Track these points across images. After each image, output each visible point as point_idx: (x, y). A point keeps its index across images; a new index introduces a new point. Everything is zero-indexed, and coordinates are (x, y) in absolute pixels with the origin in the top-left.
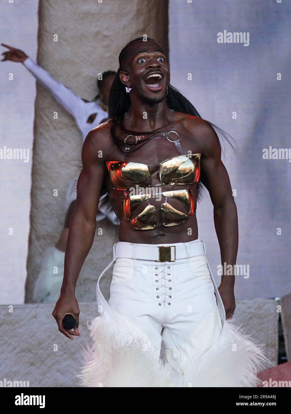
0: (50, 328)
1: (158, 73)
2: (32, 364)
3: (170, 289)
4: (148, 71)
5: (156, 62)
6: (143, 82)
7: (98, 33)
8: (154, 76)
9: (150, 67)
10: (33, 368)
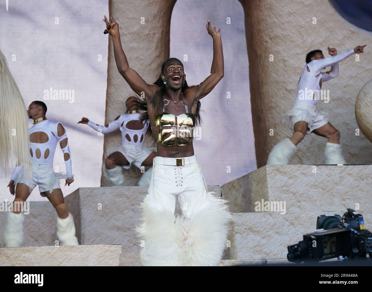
0: (111, 199)
1: (178, 76)
2: (102, 216)
3: (182, 178)
4: (173, 74)
5: (178, 70)
6: (171, 79)
7: (137, 57)
8: (176, 76)
9: (174, 72)
10: (102, 218)
